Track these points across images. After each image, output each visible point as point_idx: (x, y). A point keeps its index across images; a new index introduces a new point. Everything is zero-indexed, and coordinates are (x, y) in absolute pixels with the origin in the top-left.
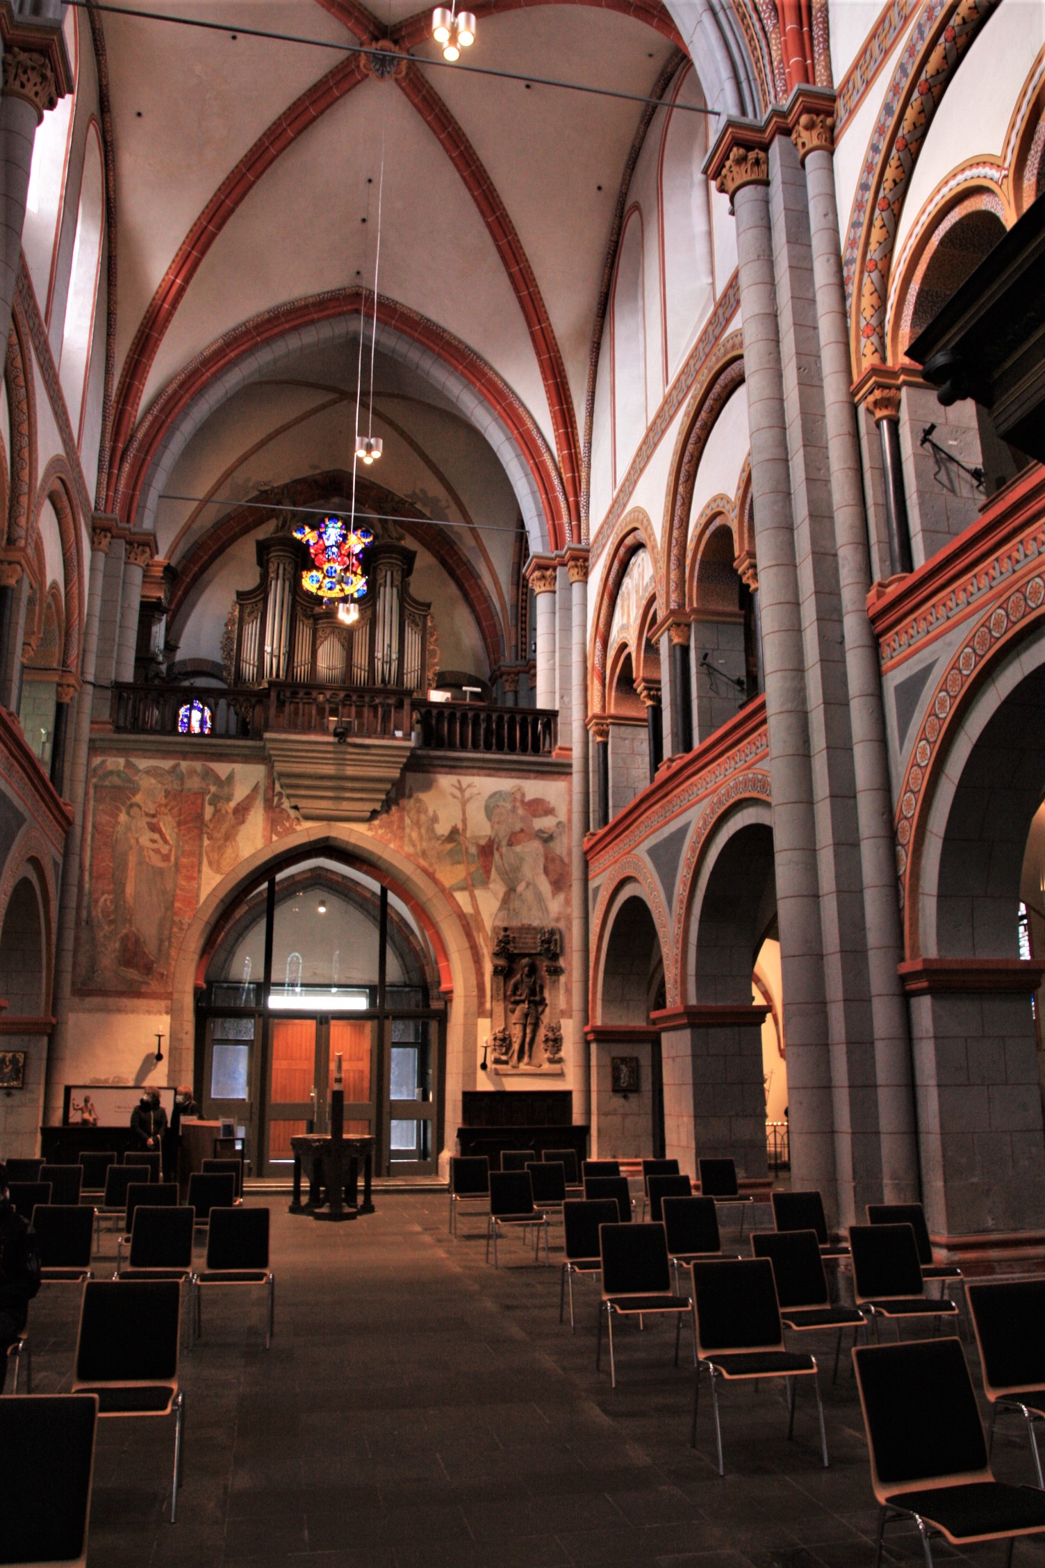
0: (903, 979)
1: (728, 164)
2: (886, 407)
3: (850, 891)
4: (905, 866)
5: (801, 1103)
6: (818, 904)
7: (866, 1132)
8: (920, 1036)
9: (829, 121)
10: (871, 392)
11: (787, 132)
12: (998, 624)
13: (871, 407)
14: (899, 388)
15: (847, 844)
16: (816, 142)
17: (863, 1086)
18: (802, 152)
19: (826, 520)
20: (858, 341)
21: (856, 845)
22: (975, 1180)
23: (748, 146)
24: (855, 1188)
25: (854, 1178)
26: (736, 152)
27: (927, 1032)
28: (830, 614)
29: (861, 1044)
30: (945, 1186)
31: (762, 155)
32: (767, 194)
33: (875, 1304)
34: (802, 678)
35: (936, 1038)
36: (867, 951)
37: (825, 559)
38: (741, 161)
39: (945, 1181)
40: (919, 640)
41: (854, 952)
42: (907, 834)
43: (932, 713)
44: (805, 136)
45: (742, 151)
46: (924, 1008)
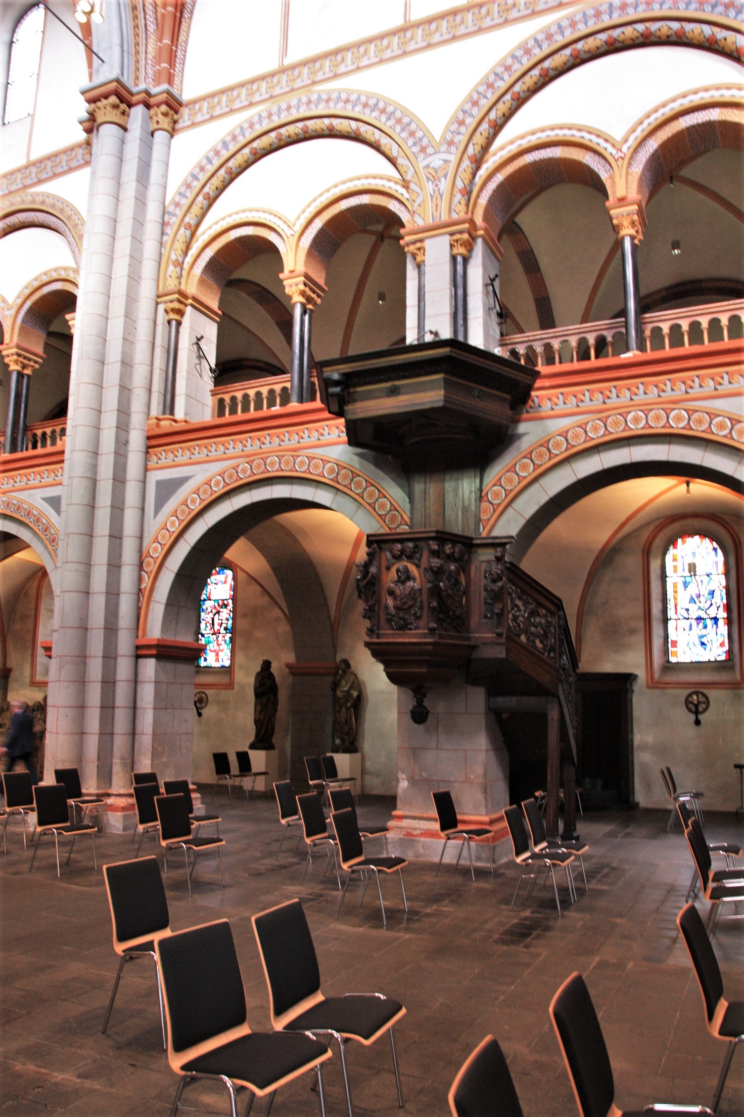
0: (138, 647)
1: (104, 102)
2: (177, 314)
3: (113, 594)
4: (146, 583)
5: (67, 716)
6: (88, 598)
7: (107, 733)
8: (144, 680)
9: (176, 117)
10: (171, 302)
11: (148, 106)
12: (244, 471)
13: (168, 310)
14: (186, 305)
15: (114, 566)
16: (166, 126)
17: (108, 707)
18: (156, 126)
19: (128, 367)
20: (167, 266)
21: (119, 567)
22: (164, 760)
23: (122, 100)
24: (98, 766)
25: (98, 759)
26: (113, 99)
27: (150, 678)
28: (123, 427)
29: (109, 683)
30: (152, 763)
31: (127, 109)
32: (124, 137)
33: (185, 842)
34: (97, 459)
35: (156, 682)
36: (117, 630)
37: (125, 390)
38: (116, 107)
39: (152, 760)
40: (180, 459)
41: (111, 629)
42: (151, 566)
43: (185, 503)
44: (161, 118)
45: (118, 101)
46: (149, 666)
